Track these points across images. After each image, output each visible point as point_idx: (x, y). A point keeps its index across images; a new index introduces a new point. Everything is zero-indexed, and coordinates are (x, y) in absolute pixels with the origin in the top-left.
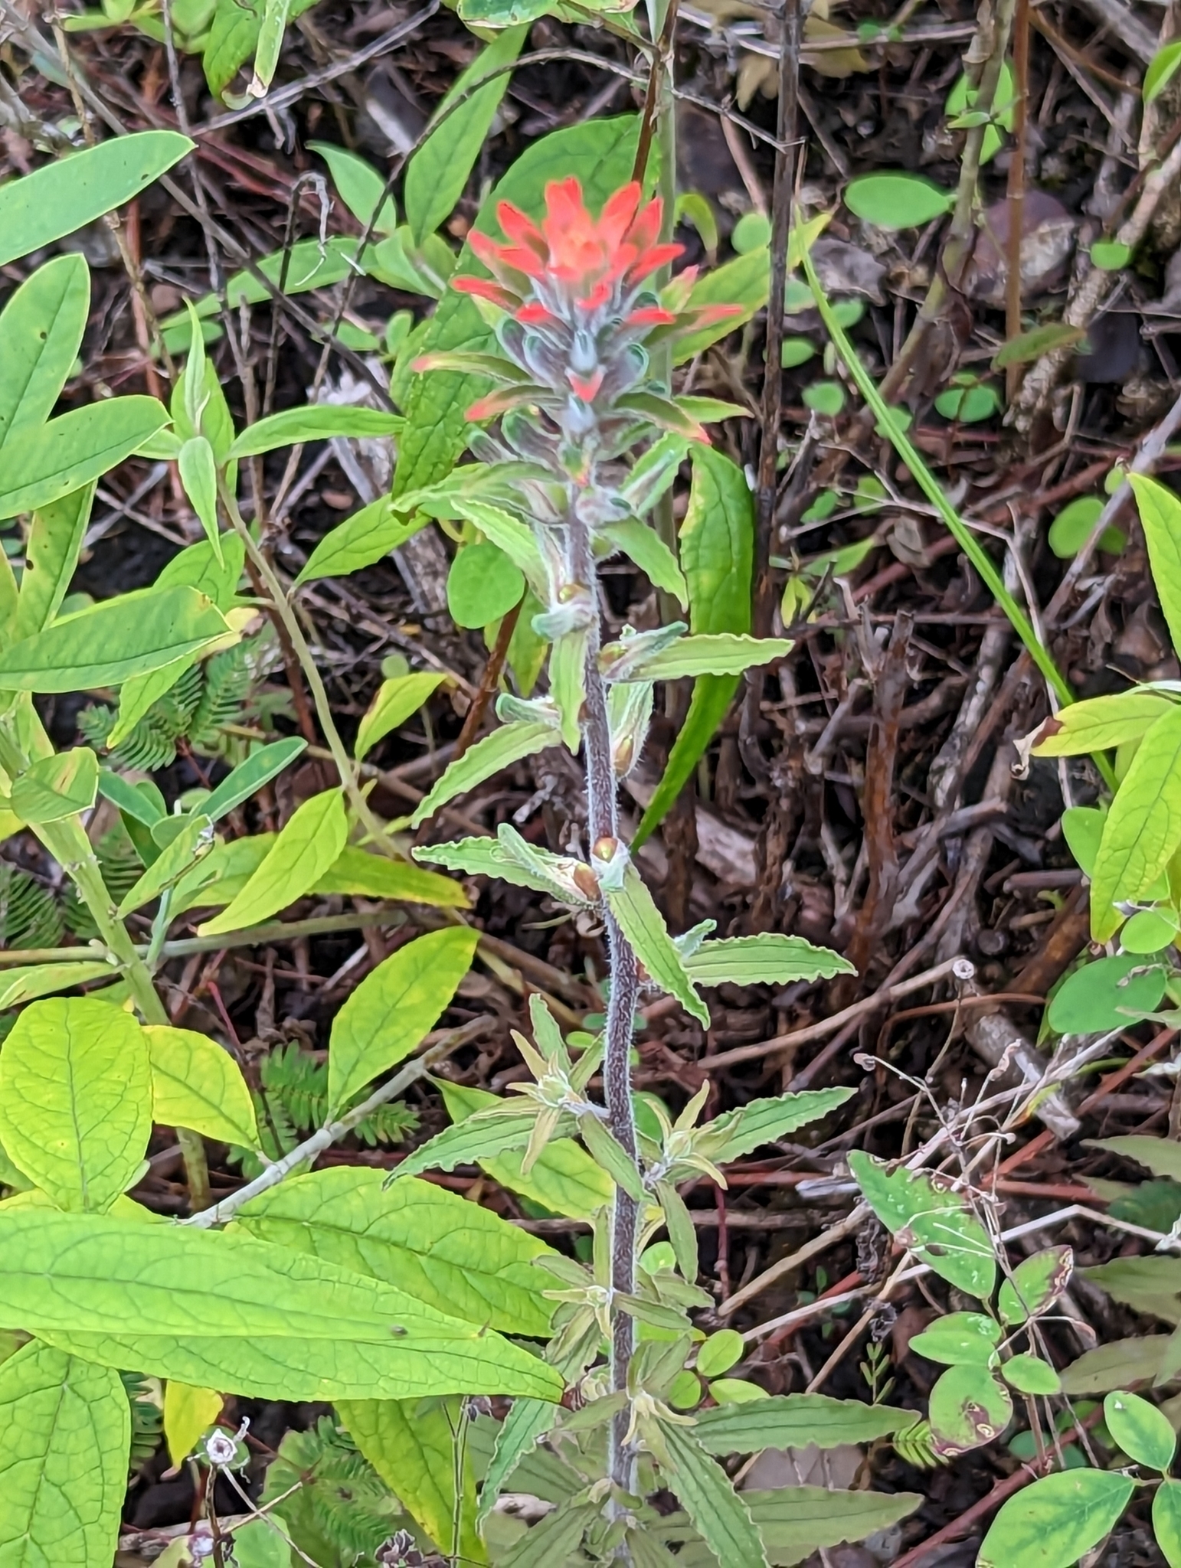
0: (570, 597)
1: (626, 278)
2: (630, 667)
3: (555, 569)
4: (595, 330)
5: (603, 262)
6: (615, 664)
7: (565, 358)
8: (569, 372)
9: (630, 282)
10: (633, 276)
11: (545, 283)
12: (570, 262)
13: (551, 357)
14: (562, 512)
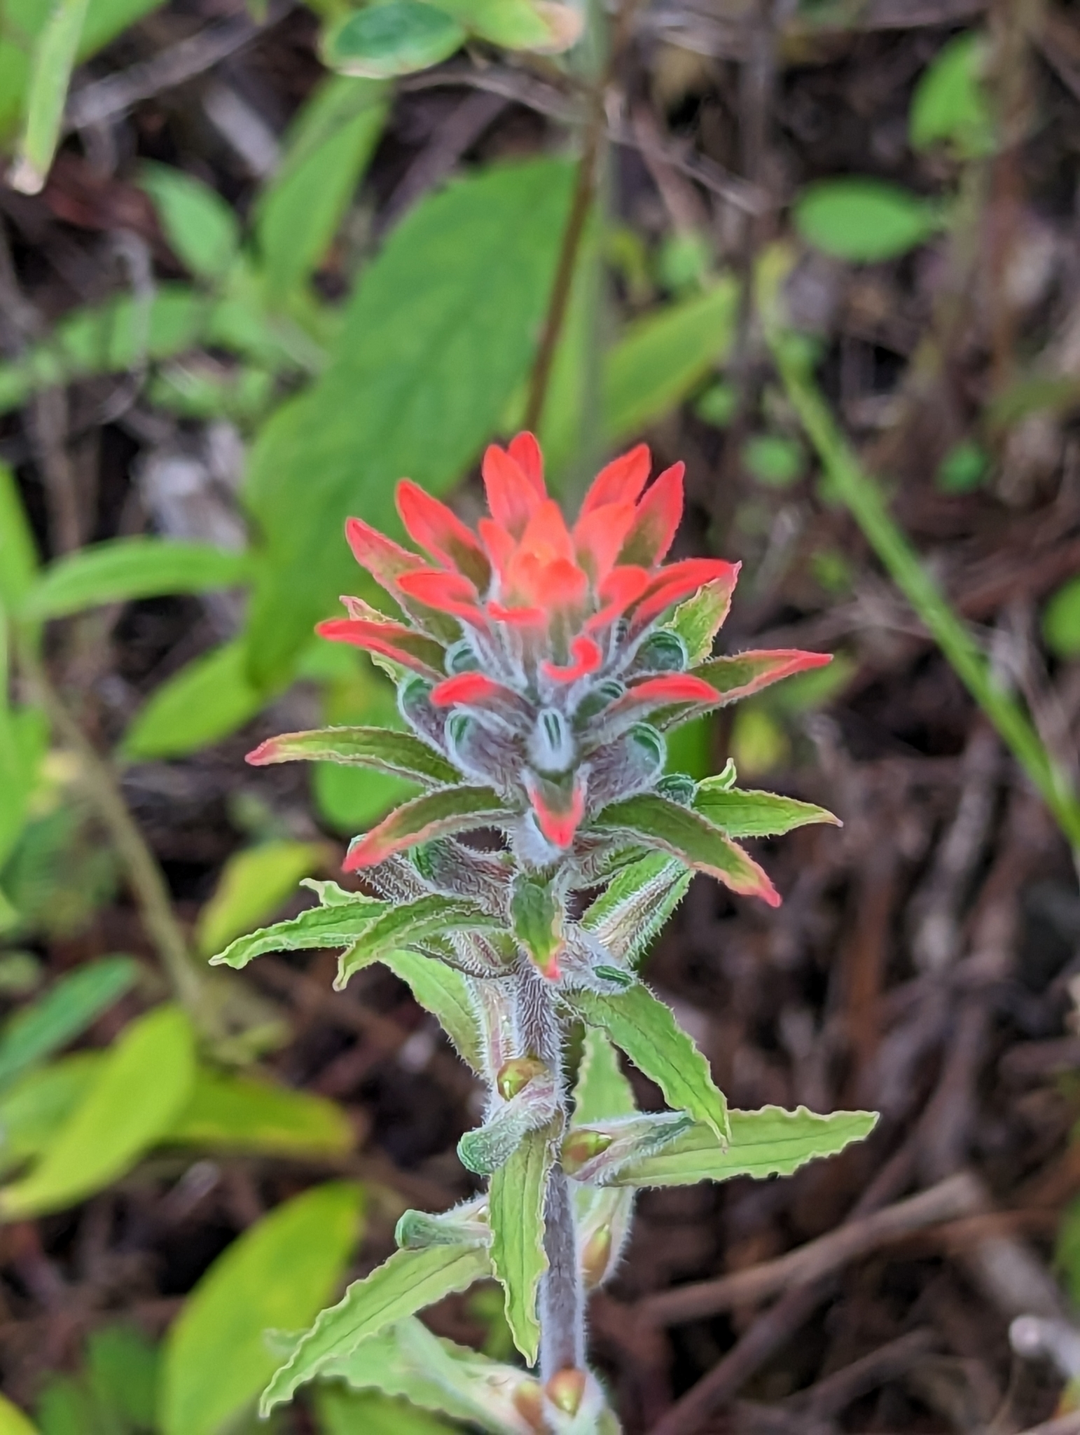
0: (520, 1087)
1: (627, 614)
2: (615, 1167)
3: (492, 1020)
4: (571, 706)
5: (588, 592)
6: (592, 1162)
7: (519, 747)
8: (527, 777)
9: (635, 618)
10: (640, 612)
11: (483, 629)
12: (527, 594)
13: (492, 749)
14: (506, 961)
